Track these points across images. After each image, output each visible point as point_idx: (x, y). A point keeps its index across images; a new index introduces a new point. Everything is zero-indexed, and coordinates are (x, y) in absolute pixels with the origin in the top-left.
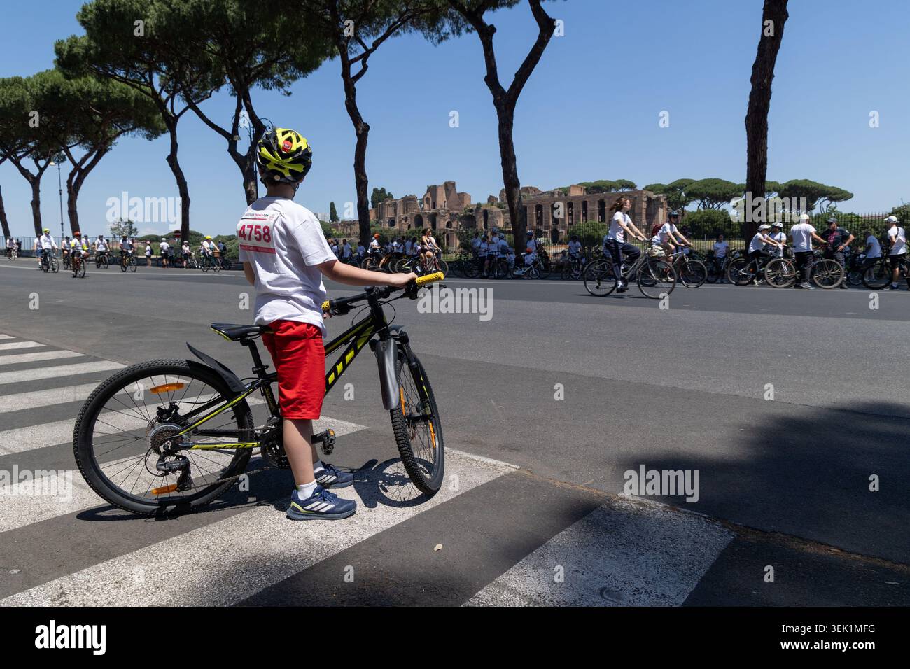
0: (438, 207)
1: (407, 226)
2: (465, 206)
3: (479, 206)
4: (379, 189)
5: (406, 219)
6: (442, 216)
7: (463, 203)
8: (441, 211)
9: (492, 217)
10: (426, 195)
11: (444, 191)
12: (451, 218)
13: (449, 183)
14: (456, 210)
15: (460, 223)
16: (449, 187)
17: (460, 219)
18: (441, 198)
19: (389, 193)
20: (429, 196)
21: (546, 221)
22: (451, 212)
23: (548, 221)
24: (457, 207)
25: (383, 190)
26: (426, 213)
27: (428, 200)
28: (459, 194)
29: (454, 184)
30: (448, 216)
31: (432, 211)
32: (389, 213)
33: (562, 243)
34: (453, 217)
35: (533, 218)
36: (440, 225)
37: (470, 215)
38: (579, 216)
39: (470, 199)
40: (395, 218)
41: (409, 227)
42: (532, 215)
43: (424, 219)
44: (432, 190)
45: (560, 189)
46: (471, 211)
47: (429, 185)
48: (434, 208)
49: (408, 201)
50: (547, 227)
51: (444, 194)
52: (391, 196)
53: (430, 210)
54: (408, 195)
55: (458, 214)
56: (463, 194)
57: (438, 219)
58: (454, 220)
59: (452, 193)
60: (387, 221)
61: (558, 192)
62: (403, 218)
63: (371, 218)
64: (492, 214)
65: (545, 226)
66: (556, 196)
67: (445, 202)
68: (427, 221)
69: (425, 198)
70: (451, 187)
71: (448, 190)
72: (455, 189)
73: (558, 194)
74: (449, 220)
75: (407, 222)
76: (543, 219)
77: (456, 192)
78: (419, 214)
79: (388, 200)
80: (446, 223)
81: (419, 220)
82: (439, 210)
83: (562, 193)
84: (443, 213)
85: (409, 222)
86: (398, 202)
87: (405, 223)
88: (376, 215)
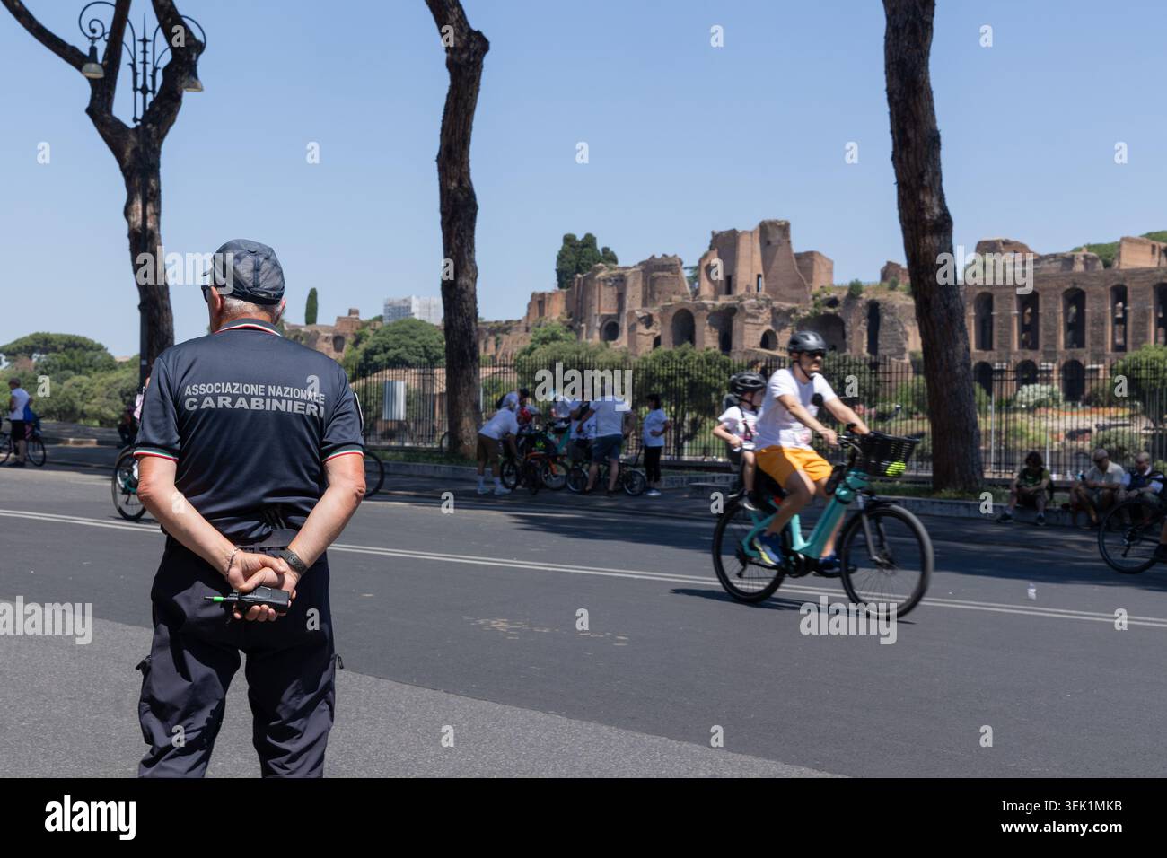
0: (740, 290)
1: (651, 340)
2: (816, 288)
3: (855, 290)
4: (580, 237)
5: (648, 321)
6: (754, 316)
7: (810, 280)
8: (747, 302)
9: (893, 323)
10: (706, 256)
11: (758, 247)
12: (774, 322)
13: (773, 224)
14: (792, 300)
16: (773, 235)
18: (750, 264)
19: (606, 250)
20: (714, 259)
21: (1048, 337)
22: (776, 304)
23: (1053, 339)
24: (795, 293)
25: (590, 241)
26: (704, 307)
27: (711, 270)
28: (799, 257)
29: (785, 229)
30: (766, 315)
31: (723, 300)
32: (603, 304)
33: (1093, 402)
34: (780, 317)
35: (1010, 327)
36: (742, 339)
37: (828, 316)
38: (1145, 325)
39: (830, 271)
40: (618, 317)
41: (657, 342)
42: (1009, 320)
43: (698, 322)
44: (725, 244)
45: (1089, 247)
46: (833, 302)
47: (717, 230)
48: (729, 291)
49: (657, 271)
50: (1050, 356)
51: (758, 256)
52: (610, 257)
53: (716, 298)
54: (658, 256)
55: (794, 311)
56: (810, 255)
57: (737, 323)
58: (783, 327)
59: (780, 252)
60: (598, 324)
61: (1085, 256)
62: (640, 319)
63: (555, 317)
64: (892, 314)
65: (1044, 352)
66: (1079, 267)
67: (759, 276)
68: (707, 328)
69: (705, 264)
70: (776, 236)
71: (769, 243)
72: (789, 242)
73: (1085, 264)
74: (769, 327)
75: (651, 330)
76: (1041, 330)
77: (790, 249)
78: (685, 307)
79: (601, 269)
80: (761, 334)
81: (684, 326)
82: (741, 299)
83: (1094, 260)
84: (752, 306)
85: (656, 330)
86: (628, 273)
87: (646, 331)
88: (567, 307)
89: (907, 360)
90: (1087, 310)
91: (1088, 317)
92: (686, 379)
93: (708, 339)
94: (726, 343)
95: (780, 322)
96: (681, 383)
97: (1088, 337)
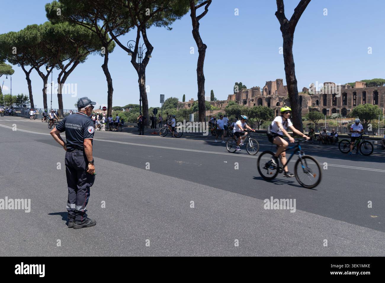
0: (272, 94)
1: (253, 104)
4: (239, 83)
5: (253, 100)
6: (275, 99)
9: (305, 100)
10: (265, 87)
11: (276, 85)
12: (279, 100)
13: (279, 80)
14: (283, 96)
15: (285, 103)
17: (285, 101)
18: (274, 88)
19: (244, 86)
20: (267, 87)
21: (339, 103)
22: (279, 96)
23: (340, 103)
24: (283, 94)
25: (241, 84)
26: (264, 97)
27: (266, 89)
28: (285, 86)
29: (282, 81)
30: (277, 99)
31: (268, 96)
32: (243, 97)
33: (348, 117)
34: (280, 99)
35: (330, 101)
36: (272, 104)
38: (360, 100)
40: (247, 99)
41: (254, 105)
42: (330, 99)
43: (263, 101)
44: (269, 84)
45: (349, 84)
47: (267, 81)
48: (270, 94)
49: (255, 90)
50: (339, 107)
51: (276, 87)
52: (245, 87)
53: (267, 95)
54: (255, 87)
55: (283, 98)
57: (271, 101)
58: (281, 101)
59: (281, 85)
60: (242, 101)
61: (348, 86)
62: (251, 100)
63: (233, 100)
64: (305, 98)
65: (338, 106)
66: (346, 88)
67: (276, 91)
68: (265, 102)
69: (265, 88)
70: (280, 82)
71: (278, 84)
72: (283, 83)
73: (348, 87)
74: (278, 101)
75: (253, 102)
76: (337, 102)
77: (283, 85)
78: (260, 97)
79: (243, 90)
80: (276, 103)
81: (260, 101)
82: (272, 96)
83: (350, 86)
84: (274, 97)
85: (254, 102)
86: (249, 90)
87: (252, 103)
88: (236, 98)
89: (308, 108)
90: (347, 97)
91: (348, 99)
92: (260, 112)
93: (265, 104)
94: (269, 105)
95: (280, 100)
96: (259, 113)
97: (347, 103)
